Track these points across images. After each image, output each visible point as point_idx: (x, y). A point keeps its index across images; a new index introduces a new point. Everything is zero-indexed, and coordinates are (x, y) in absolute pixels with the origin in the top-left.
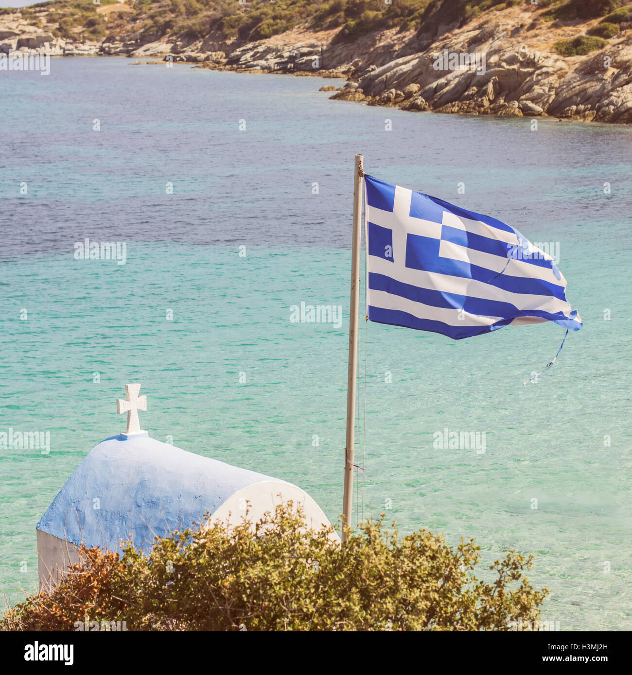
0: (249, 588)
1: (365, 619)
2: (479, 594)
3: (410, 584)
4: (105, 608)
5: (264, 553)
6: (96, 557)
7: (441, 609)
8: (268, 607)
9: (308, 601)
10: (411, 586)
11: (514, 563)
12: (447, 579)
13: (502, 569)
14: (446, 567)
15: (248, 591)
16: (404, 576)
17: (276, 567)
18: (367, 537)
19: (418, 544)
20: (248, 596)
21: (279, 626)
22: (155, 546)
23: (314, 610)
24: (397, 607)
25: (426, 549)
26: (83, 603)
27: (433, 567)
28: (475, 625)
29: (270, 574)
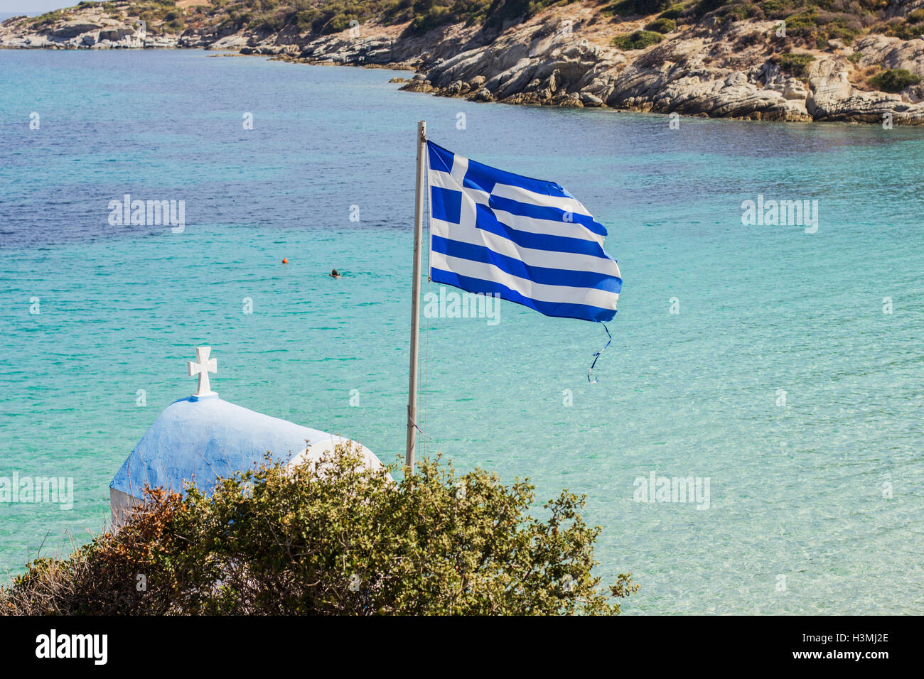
0: (308, 525)
1: (421, 555)
2: (533, 532)
3: (466, 522)
4: (168, 547)
5: (323, 492)
6: (160, 497)
7: (496, 547)
8: (326, 544)
9: (366, 537)
10: (467, 525)
11: (567, 502)
12: (503, 517)
13: (556, 508)
14: (502, 505)
15: (308, 528)
16: (460, 515)
17: (335, 505)
18: (423, 476)
19: (473, 484)
20: (308, 534)
21: (338, 562)
22: (217, 487)
23: (372, 546)
24: (454, 545)
25: (482, 487)
26: (147, 542)
27: (488, 506)
28: (530, 562)
29: (329, 511)
